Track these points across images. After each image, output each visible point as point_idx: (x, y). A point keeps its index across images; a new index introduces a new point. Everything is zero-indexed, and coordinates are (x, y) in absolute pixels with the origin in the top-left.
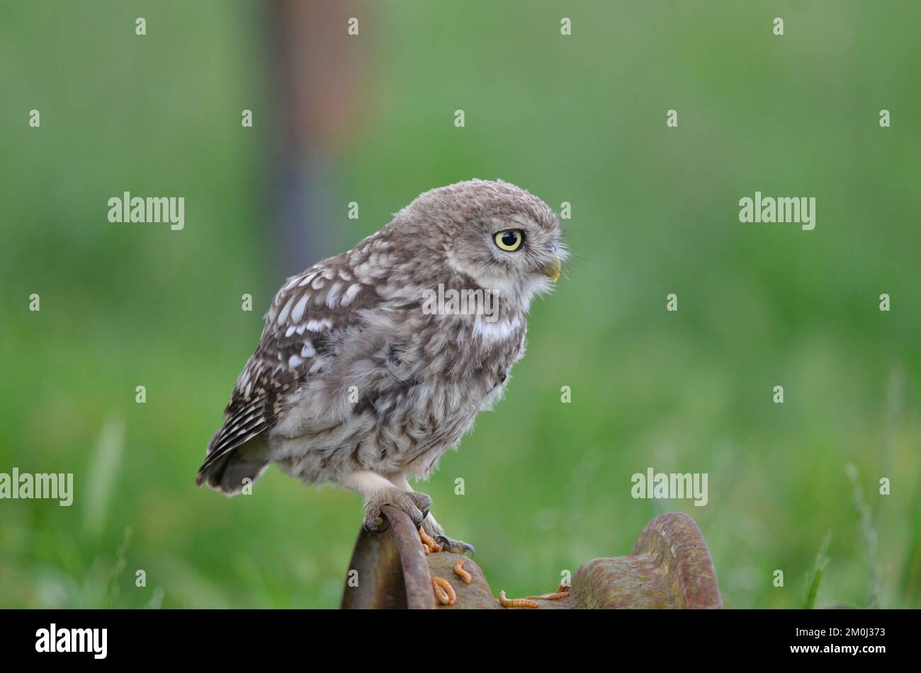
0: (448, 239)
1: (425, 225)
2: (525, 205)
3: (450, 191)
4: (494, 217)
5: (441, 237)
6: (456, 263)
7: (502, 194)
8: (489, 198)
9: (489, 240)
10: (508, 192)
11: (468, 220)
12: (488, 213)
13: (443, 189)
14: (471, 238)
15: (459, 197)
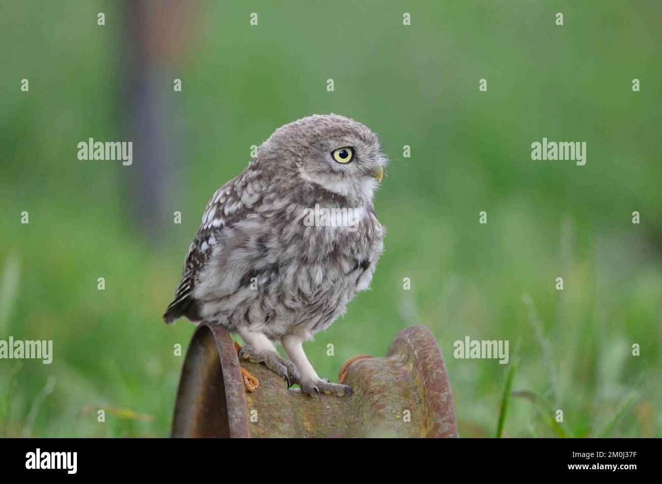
0: (299, 159)
1: (280, 152)
2: (352, 129)
3: (297, 125)
4: (330, 140)
5: (293, 158)
6: (307, 176)
7: (334, 123)
8: (326, 127)
9: (328, 156)
10: (338, 121)
11: (311, 144)
12: (326, 137)
13: (292, 124)
14: (315, 156)
15: (303, 129)
